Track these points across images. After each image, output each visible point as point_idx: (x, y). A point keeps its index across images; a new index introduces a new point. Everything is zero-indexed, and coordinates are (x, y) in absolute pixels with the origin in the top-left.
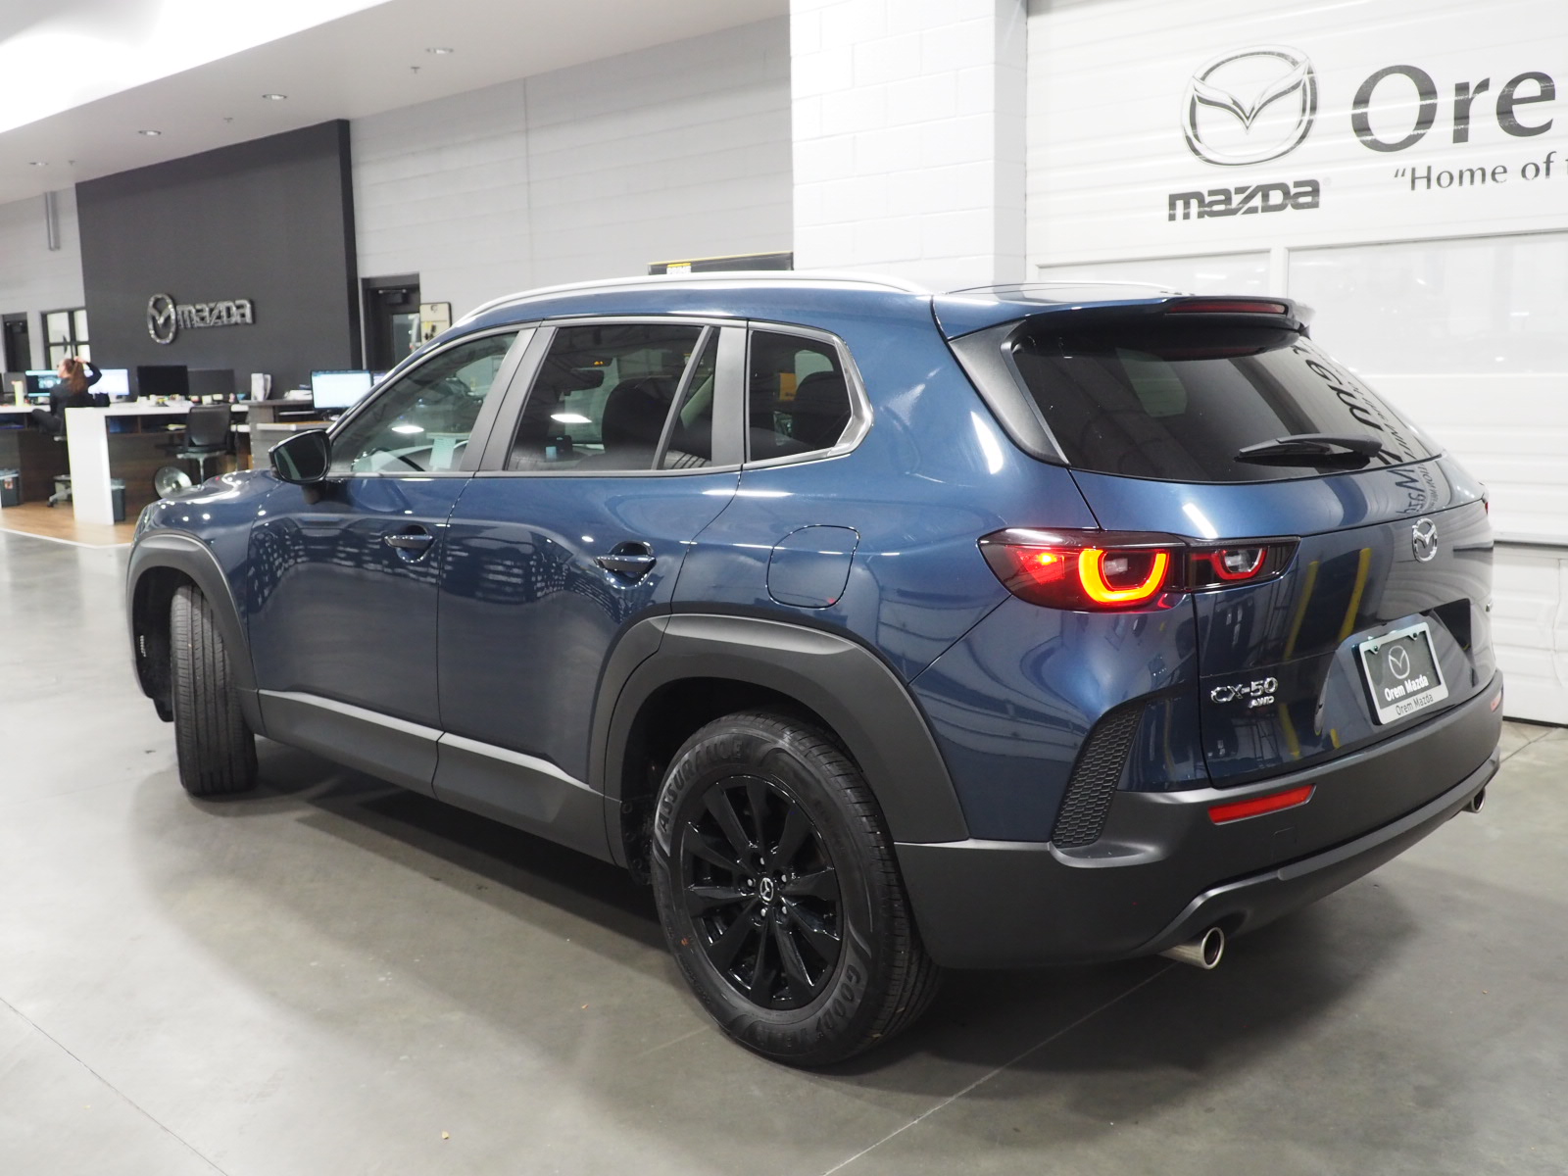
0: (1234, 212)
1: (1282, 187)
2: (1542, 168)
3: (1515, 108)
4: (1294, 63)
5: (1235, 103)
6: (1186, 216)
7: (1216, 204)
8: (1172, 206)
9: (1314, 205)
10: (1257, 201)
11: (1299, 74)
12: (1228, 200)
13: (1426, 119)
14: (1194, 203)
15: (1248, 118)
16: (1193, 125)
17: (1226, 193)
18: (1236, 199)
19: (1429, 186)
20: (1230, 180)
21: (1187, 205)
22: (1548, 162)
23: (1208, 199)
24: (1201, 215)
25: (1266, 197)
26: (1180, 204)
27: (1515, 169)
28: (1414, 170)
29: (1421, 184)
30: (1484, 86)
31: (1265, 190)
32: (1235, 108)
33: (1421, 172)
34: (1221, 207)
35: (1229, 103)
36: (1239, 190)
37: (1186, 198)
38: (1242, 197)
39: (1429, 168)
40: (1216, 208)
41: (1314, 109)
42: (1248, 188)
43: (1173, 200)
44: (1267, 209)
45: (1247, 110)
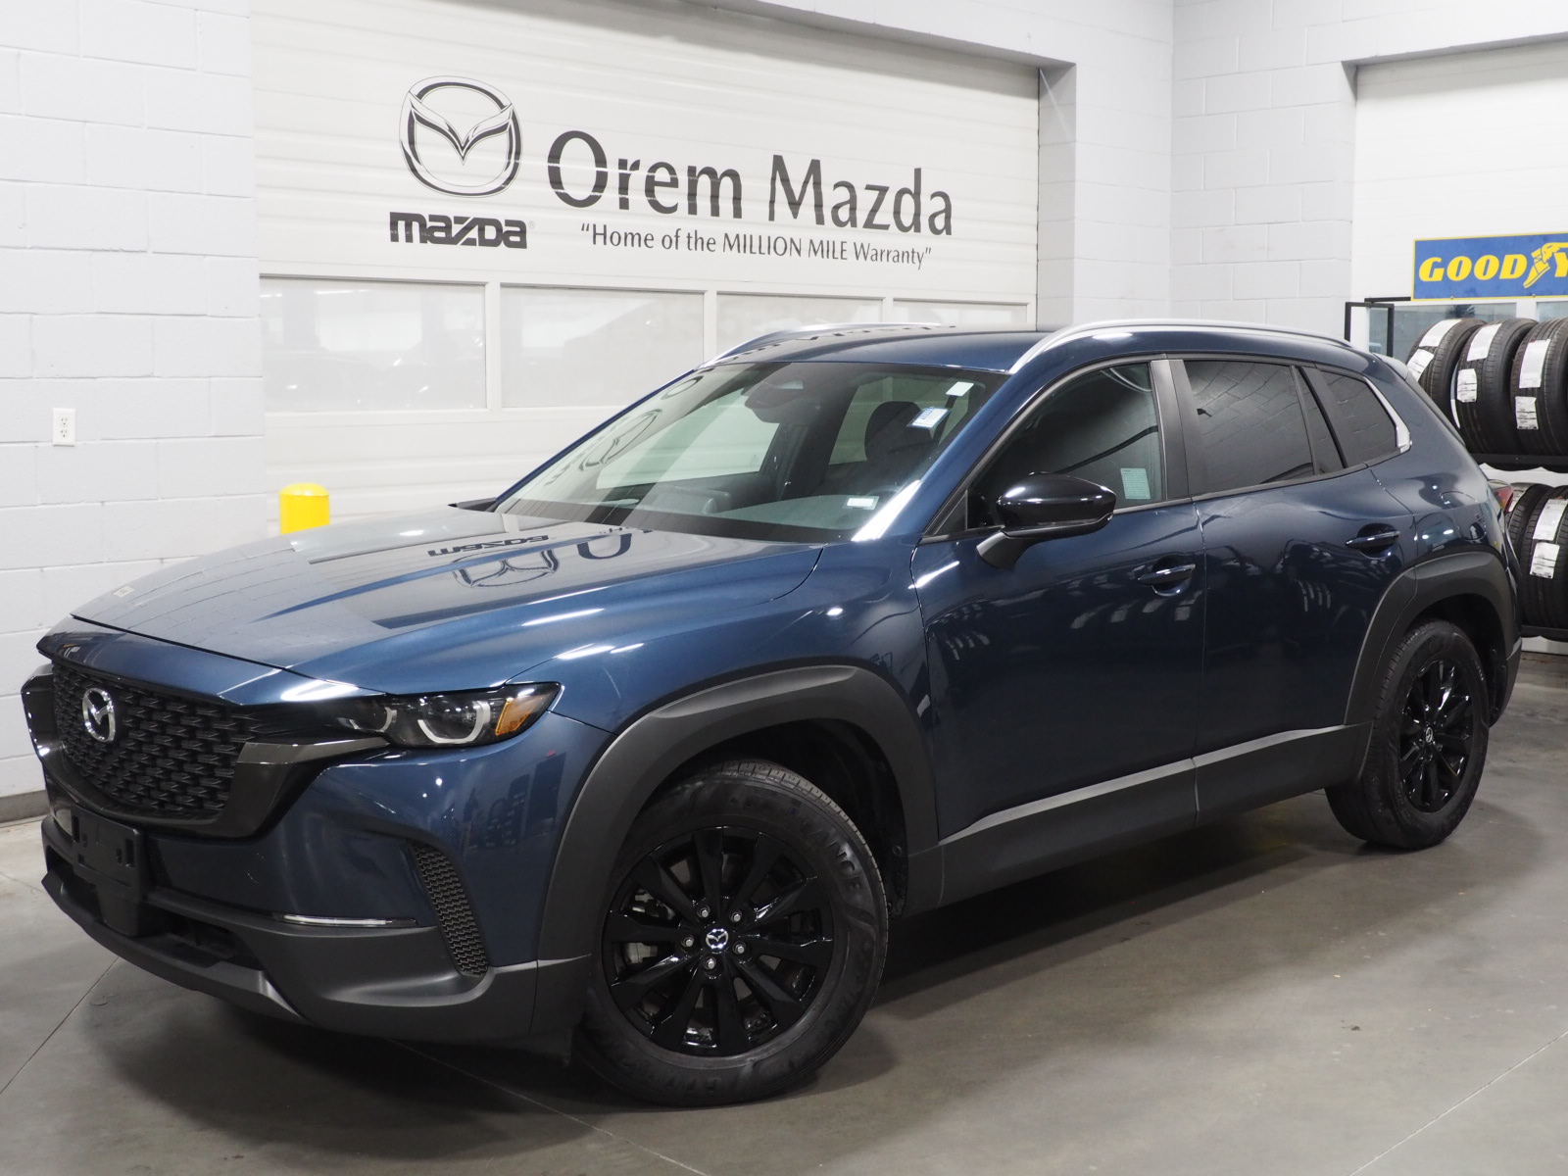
0: (453, 241)
1: (495, 223)
2: (674, 239)
3: (656, 188)
4: (501, 106)
5: (451, 130)
6: (409, 239)
7: (436, 231)
8: (394, 225)
9: (522, 245)
10: (474, 234)
11: (504, 118)
12: (448, 229)
13: (601, 183)
14: (416, 226)
15: (463, 148)
16: (412, 142)
17: (445, 219)
18: (456, 229)
19: (605, 243)
20: (451, 208)
21: (408, 227)
22: (677, 236)
23: (429, 224)
24: (423, 240)
25: (481, 231)
26: (401, 224)
27: (658, 238)
28: (594, 226)
29: (600, 239)
30: (636, 166)
31: (481, 223)
32: (450, 134)
33: (600, 230)
34: (442, 235)
35: (446, 129)
36: (459, 220)
37: (409, 219)
38: (461, 226)
39: (605, 227)
40: (437, 234)
41: (518, 154)
42: (467, 219)
43: (395, 218)
44: (484, 242)
45: (463, 139)
